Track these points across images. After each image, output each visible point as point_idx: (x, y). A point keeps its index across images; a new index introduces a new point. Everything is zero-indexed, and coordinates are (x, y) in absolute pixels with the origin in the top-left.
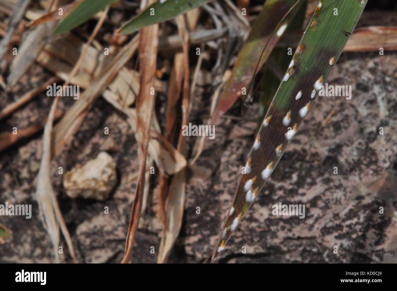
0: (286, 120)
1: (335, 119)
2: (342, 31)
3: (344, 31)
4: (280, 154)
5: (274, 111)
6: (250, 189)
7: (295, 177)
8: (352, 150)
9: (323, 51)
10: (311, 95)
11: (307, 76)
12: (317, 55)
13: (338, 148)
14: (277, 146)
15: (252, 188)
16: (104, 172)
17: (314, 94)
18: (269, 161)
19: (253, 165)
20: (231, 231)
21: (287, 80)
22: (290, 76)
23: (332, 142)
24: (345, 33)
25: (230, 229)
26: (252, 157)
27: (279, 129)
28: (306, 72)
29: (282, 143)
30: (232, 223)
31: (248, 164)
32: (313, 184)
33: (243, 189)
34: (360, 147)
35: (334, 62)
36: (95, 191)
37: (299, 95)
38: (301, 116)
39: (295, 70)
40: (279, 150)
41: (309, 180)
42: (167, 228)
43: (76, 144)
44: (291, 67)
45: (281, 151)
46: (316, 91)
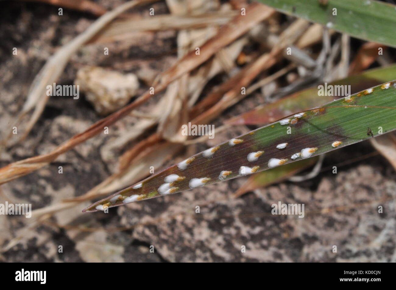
0: (253, 156)
1: (336, 216)
2: (368, 128)
3: (370, 129)
4: (222, 178)
5: (249, 140)
6: (171, 183)
7: (257, 230)
8: (320, 250)
9: (337, 129)
10: (293, 155)
11: (303, 137)
12: (328, 128)
13: (313, 239)
14: (226, 170)
15: (173, 184)
16: (118, 91)
17: (296, 157)
18: (208, 175)
19: (191, 165)
20: (123, 201)
21: (283, 124)
22: (289, 123)
23: (313, 230)
24: (369, 131)
25: (123, 200)
26: (195, 159)
27: (240, 157)
28: (306, 133)
29: (232, 171)
30: (130, 196)
31: (188, 161)
32: (265, 248)
33: (164, 178)
34: (329, 253)
35: (337, 146)
36: (98, 99)
37: (282, 146)
38: (268, 164)
39: (298, 122)
40: (225, 175)
41: (265, 242)
42: (120, 176)
43: (126, 54)
44: (296, 117)
45: (225, 177)
46: (300, 155)
